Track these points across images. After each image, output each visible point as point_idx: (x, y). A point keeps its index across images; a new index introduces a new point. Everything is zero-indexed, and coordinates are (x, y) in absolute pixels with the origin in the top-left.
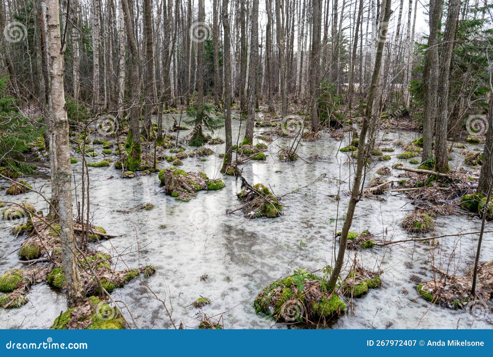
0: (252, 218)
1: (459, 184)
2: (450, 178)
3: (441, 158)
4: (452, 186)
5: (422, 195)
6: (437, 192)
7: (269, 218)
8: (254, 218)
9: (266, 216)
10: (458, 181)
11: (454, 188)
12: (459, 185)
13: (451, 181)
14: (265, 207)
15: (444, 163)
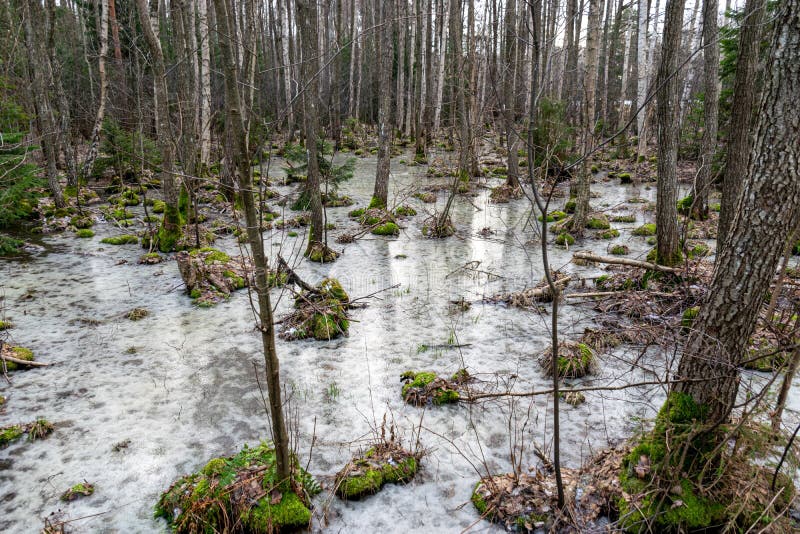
0: (288, 340)
1: (694, 286)
2: (678, 274)
3: (666, 237)
4: (679, 289)
5: (619, 305)
6: (648, 300)
7: (319, 340)
8: (293, 339)
9: (315, 337)
10: (693, 282)
11: (683, 293)
12: (694, 288)
13: (678, 280)
14: (315, 322)
15: (671, 247)
